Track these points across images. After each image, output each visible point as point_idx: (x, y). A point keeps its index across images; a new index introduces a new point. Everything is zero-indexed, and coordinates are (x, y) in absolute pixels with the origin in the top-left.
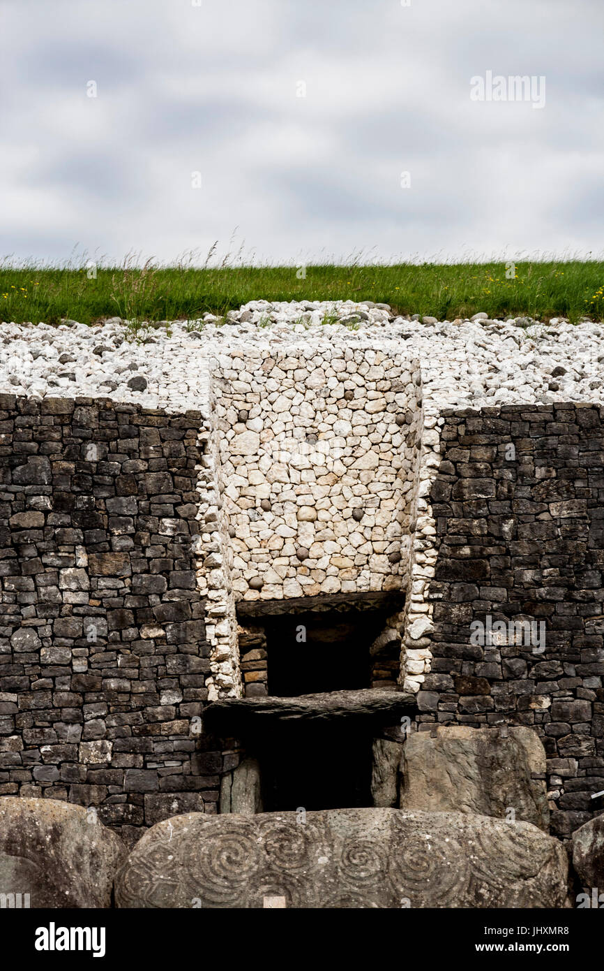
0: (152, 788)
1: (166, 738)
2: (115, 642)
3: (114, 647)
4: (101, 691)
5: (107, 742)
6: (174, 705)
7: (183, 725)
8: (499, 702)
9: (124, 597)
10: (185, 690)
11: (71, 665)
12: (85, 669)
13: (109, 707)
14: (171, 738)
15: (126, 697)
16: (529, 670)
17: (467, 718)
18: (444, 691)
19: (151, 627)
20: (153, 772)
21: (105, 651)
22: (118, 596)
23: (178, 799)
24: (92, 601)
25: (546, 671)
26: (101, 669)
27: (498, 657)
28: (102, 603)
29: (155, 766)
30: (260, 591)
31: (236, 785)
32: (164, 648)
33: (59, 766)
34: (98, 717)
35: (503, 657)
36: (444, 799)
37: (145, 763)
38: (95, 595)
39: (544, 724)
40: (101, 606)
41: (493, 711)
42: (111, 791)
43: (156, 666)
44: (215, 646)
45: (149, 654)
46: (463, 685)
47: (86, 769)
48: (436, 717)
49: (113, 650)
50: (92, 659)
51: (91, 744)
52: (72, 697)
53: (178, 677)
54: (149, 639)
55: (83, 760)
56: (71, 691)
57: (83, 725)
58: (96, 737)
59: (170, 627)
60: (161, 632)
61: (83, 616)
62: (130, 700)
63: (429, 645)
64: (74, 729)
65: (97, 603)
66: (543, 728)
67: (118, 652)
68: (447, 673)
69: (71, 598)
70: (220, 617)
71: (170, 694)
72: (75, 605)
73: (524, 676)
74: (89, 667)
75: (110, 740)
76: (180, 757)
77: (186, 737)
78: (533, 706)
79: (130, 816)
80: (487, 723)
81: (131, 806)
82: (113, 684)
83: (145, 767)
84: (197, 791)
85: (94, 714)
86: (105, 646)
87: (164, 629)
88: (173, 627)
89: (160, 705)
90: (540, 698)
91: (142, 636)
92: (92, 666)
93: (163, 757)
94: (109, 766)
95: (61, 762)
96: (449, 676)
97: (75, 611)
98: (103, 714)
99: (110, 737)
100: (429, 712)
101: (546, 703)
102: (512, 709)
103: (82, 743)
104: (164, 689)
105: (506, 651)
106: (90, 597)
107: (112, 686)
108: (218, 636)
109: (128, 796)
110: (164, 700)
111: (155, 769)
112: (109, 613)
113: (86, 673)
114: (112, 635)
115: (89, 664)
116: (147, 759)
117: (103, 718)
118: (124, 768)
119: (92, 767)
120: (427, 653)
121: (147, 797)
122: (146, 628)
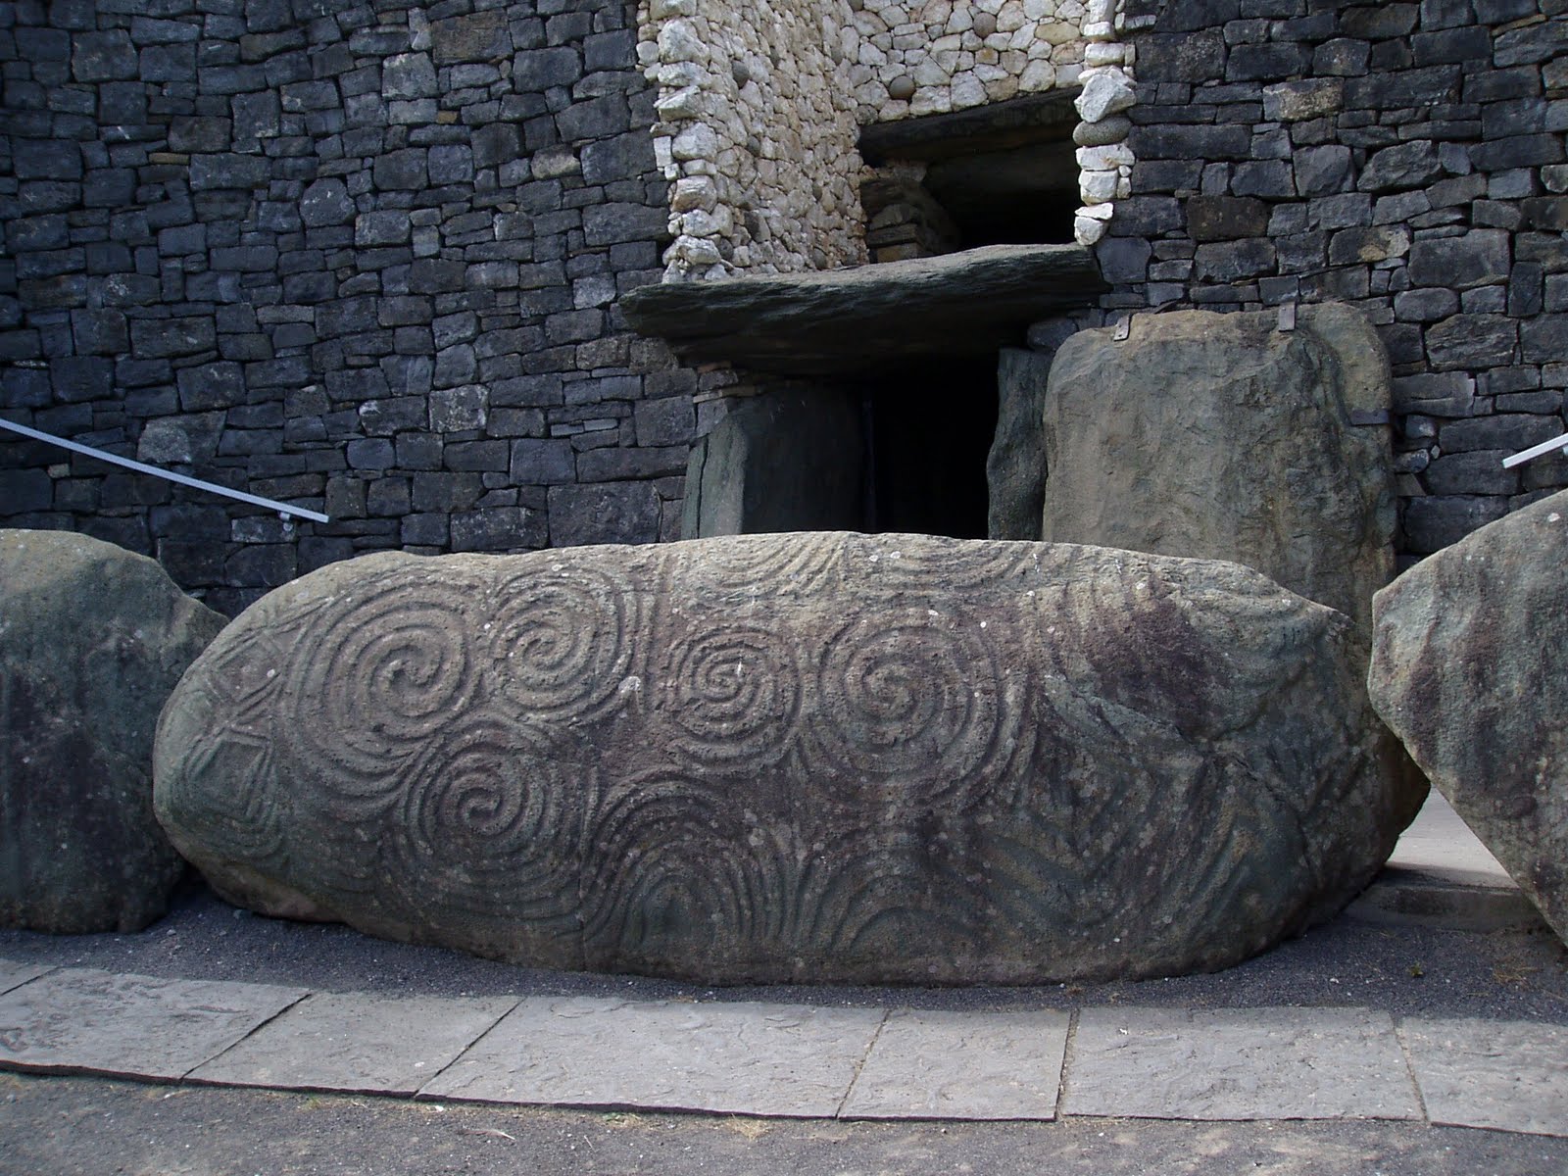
0: (562, 476)
1: (588, 375)
2: (487, 192)
3: (484, 201)
4: (463, 290)
5: (478, 388)
6: (599, 307)
7: (618, 348)
8: (1286, 250)
9: (500, 99)
10: (619, 276)
11: (410, 243)
12: (434, 249)
13: (479, 319)
14: (595, 374)
15: (510, 299)
16: (1359, 171)
17: (1214, 293)
18: (1162, 237)
19: (552, 154)
20: (561, 443)
21: (470, 210)
22: (490, 99)
23: (611, 495)
24: (442, 114)
25: (1397, 167)
26: (464, 247)
27: (1284, 148)
28: (460, 116)
29: (566, 431)
30: (910, 102)
31: (711, 463)
32: (579, 196)
33: (393, 440)
34: (459, 342)
35: (1295, 147)
36: (1138, 482)
37: (548, 426)
38: (447, 101)
39: (1392, 294)
40: (459, 122)
41: (1273, 272)
42: (488, 484)
43: (565, 233)
44: (674, 181)
45: (550, 209)
46: (1204, 219)
47: (440, 443)
48: (1145, 294)
49: (485, 208)
50: (446, 230)
51: (450, 393)
52: (412, 304)
53: (606, 248)
54: (549, 178)
55: (436, 424)
56: (411, 294)
57: (433, 357)
58: (458, 380)
59: (589, 151)
60: (572, 162)
61: (427, 146)
62: (518, 304)
63: (1127, 136)
64: (419, 366)
65: (451, 117)
66: (1391, 304)
67: (496, 211)
68: (1170, 194)
69: (404, 113)
70: (684, 118)
71: (591, 285)
72: (411, 127)
73: (1347, 185)
74: (443, 245)
75: (484, 384)
76: (616, 410)
77: (624, 370)
78: (1369, 253)
79: (522, 532)
80: (1260, 301)
81: (523, 511)
82: (483, 275)
83: (548, 435)
84: (648, 478)
85: (452, 336)
86: (470, 200)
87: (577, 155)
88: (595, 150)
89: (574, 310)
90: (1384, 234)
91: (537, 173)
92: (448, 242)
93: (584, 413)
94: (484, 435)
95: (397, 432)
96: (1173, 202)
97: (413, 137)
98: (469, 333)
99: (484, 379)
100: (1129, 287)
101: (1399, 243)
102: (1317, 265)
103: (433, 394)
104: (579, 277)
105: (1301, 132)
106: (440, 109)
107: (483, 276)
108: (680, 160)
109: (519, 493)
110: (581, 300)
111: (569, 437)
112: (474, 134)
113: (437, 256)
114: (480, 177)
115: (442, 237)
116: (551, 417)
117: (470, 342)
118: (510, 438)
119: (450, 439)
120: (1123, 154)
121: (554, 492)
122: (542, 158)
